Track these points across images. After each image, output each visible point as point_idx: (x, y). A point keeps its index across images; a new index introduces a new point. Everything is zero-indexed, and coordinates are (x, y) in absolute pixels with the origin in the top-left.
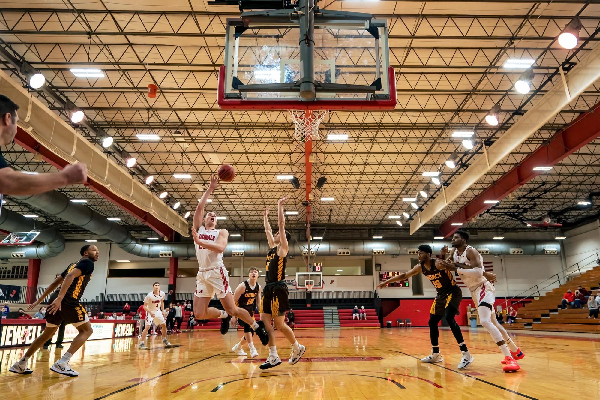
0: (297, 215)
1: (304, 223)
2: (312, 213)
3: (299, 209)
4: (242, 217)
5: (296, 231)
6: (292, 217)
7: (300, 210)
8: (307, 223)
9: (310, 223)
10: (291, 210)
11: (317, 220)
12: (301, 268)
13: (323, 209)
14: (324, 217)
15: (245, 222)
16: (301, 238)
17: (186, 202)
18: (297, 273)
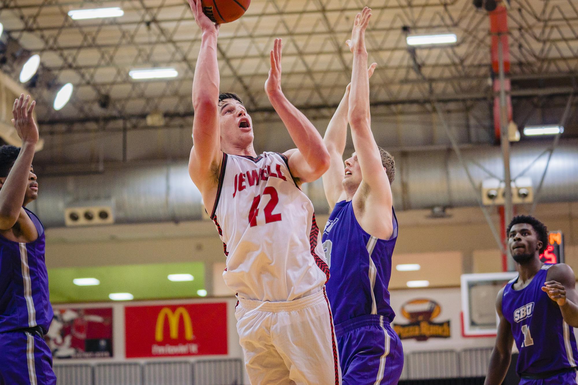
0: (452, 46)
1: (483, 71)
2: (516, 33)
3: (461, 18)
4: (235, 63)
5: (452, 106)
6: (436, 52)
7: (464, 24)
8: (494, 75)
9: (507, 74)
10: (430, 29)
11: (532, 59)
12: (479, 256)
13: (557, 15)
14: (562, 45)
15: (247, 81)
16: (473, 131)
17: (22, 18)
18: (465, 279)
